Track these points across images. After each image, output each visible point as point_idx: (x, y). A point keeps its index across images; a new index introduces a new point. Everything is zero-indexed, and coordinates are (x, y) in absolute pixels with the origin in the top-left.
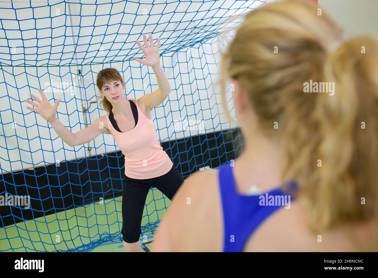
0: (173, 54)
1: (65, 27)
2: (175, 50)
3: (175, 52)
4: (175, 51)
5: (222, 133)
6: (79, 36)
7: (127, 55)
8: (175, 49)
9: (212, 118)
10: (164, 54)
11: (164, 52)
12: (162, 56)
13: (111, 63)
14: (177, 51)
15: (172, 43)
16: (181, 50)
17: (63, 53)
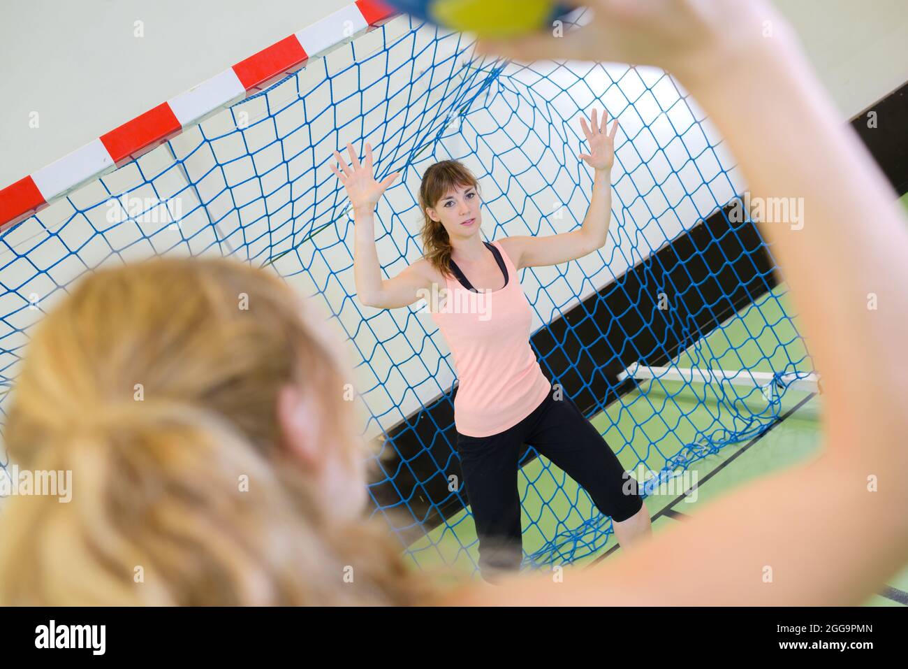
0: (434, 149)
1: (228, 190)
2: (435, 136)
3: (436, 144)
4: (435, 140)
5: (600, 297)
6: (265, 195)
7: (335, 207)
8: (432, 136)
9: (561, 275)
10: (413, 159)
11: (413, 157)
12: (412, 165)
13: (312, 238)
14: (438, 138)
15: (419, 132)
16: (446, 133)
17: (248, 245)
